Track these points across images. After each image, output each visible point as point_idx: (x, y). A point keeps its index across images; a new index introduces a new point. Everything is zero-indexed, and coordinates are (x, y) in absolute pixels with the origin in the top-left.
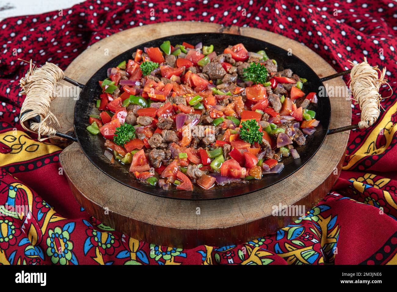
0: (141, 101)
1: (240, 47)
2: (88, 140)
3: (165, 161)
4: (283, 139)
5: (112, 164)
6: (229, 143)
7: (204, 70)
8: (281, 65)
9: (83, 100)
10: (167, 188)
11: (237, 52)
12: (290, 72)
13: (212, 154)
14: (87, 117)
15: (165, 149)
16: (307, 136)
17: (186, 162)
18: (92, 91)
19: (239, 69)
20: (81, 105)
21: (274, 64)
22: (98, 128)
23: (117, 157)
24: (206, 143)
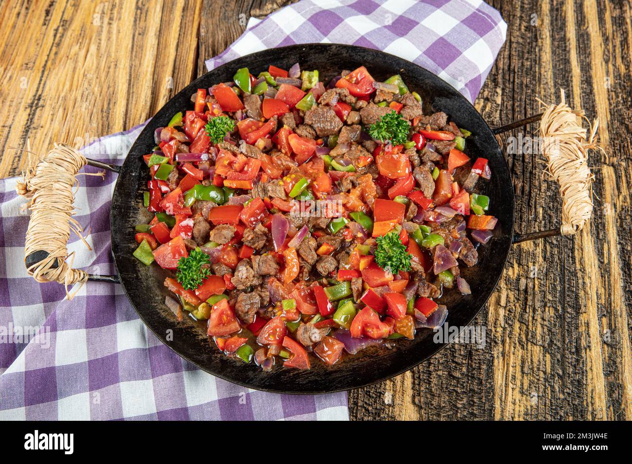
0: (213, 194)
1: (362, 73)
2: (137, 276)
3: (262, 311)
4: (444, 260)
5: (179, 323)
6: (359, 274)
7: (307, 120)
8: (428, 100)
9: (121, 198)
10: (269, 369)
11: (357, 82)
12: (442, 118)
13: (333, 294)
14: (132, 230)
15: (259, 288)
16: (478, 245)
17: (295, 313)
18: (135, 176)
19: (362, 116)
20: (120, 208)
21: (418, 101)
22: (150, 250)
23: (186, 307)
24: (323, 273)
